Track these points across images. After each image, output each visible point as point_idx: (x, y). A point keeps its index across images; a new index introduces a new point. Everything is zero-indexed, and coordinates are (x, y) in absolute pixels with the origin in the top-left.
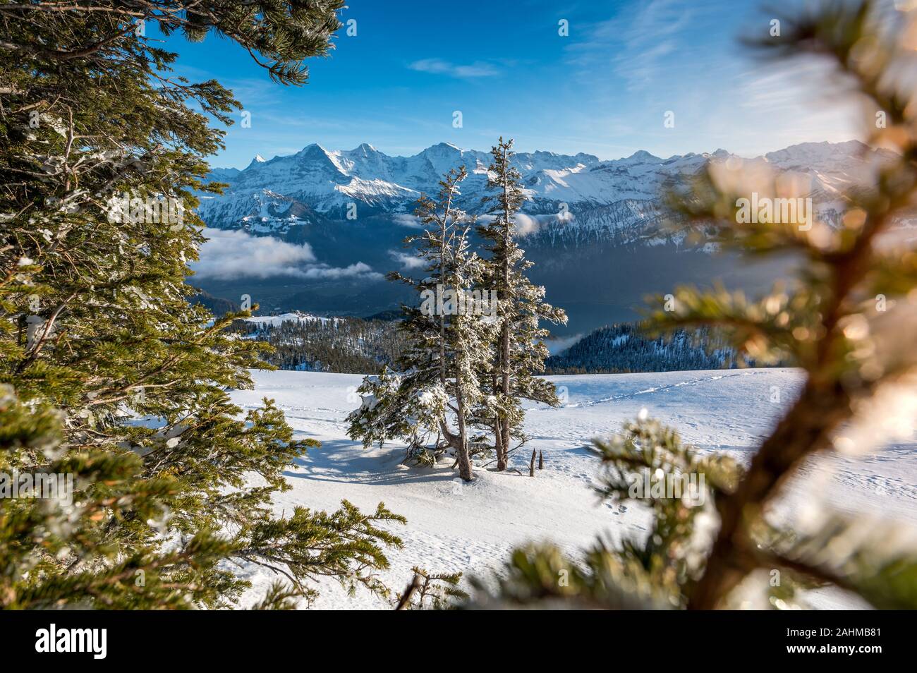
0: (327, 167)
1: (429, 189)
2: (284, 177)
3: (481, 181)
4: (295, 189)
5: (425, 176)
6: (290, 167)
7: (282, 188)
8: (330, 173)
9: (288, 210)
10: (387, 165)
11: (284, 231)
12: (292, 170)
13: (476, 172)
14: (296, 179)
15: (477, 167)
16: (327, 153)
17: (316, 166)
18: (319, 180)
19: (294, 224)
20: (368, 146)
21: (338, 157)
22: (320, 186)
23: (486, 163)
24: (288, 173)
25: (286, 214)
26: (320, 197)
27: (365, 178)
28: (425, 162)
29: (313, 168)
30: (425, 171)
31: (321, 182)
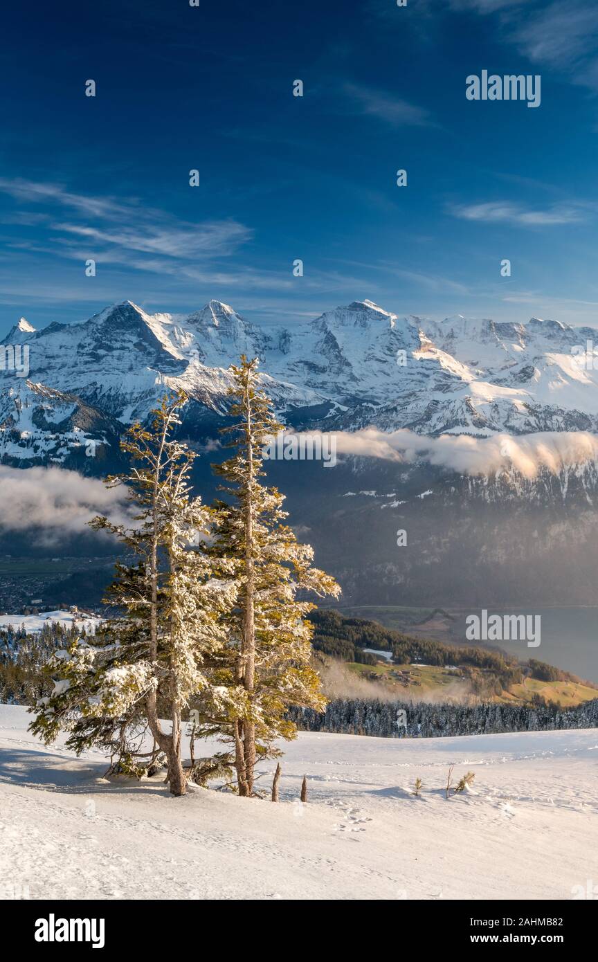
0: (144, 344)
1: (330, 386)
2: (65, 360)
3: (427, 372)
4: (82, 382)
5: (322, 361)
6: (77, 343)
7: (62, 379)
8: (149, 354)
9: (69, 418)
10: (253, 341)
11: (59, 457)
12: (81, 346)
13: (418, 355)
14: (86, 363)
15: (419, 346)
16: (145, 317)
17: (124, 341)
18: (127, 366)
19: (77, 444)
20: (220, 307)
21: (165, 326)
22: (130, 375)
23: (438, 339)
24: (73, 352)
25: (65, 426)
26: (128, 397)
27: (212, 364)
28: (323, 336)
29: (118, 345)
30: (323, 352)
31: (131, 369)
